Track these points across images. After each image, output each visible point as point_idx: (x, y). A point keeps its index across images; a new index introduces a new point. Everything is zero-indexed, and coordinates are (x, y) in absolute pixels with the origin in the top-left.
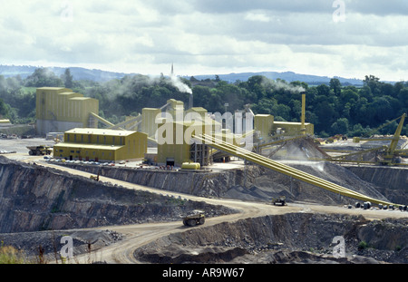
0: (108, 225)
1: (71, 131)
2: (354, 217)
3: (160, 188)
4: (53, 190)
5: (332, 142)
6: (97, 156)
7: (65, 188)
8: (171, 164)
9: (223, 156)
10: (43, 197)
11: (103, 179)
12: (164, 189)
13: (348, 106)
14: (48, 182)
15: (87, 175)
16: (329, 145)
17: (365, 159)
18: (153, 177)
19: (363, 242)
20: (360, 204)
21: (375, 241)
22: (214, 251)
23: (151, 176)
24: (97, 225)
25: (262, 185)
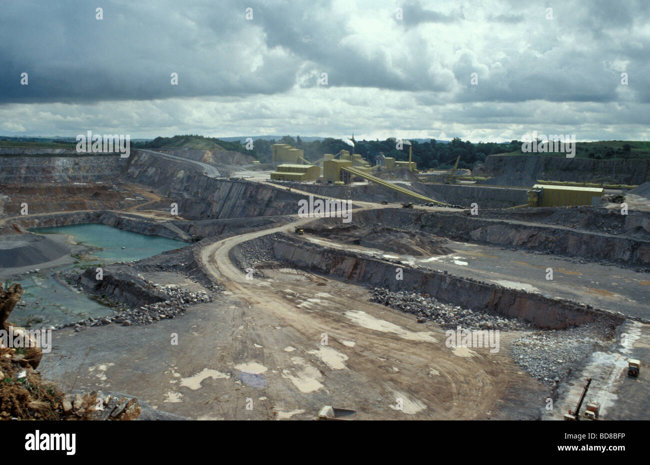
0: (292, 214)
1: (280, 166)
2: (421, 211)
3: (322, 195)
4: (266, 195)
5: (426, 172)
6: (292, 178)
7: (273, 195)
8: (330, 182)
9: (360, 179)
10: (262, 199)
11: (293, 190)
12: (324, 195)
13: (439, 154)
14: (265, 192)
15: (284, 188)
16: (424, 174)
17: (438, 181)
18: (319, 190)
19: (424, 223)
20: (428, 204)
21: (430, 223)
22: (341, 227)
23: (318, 189)
24: (287, 214)
25: (378, 194)
